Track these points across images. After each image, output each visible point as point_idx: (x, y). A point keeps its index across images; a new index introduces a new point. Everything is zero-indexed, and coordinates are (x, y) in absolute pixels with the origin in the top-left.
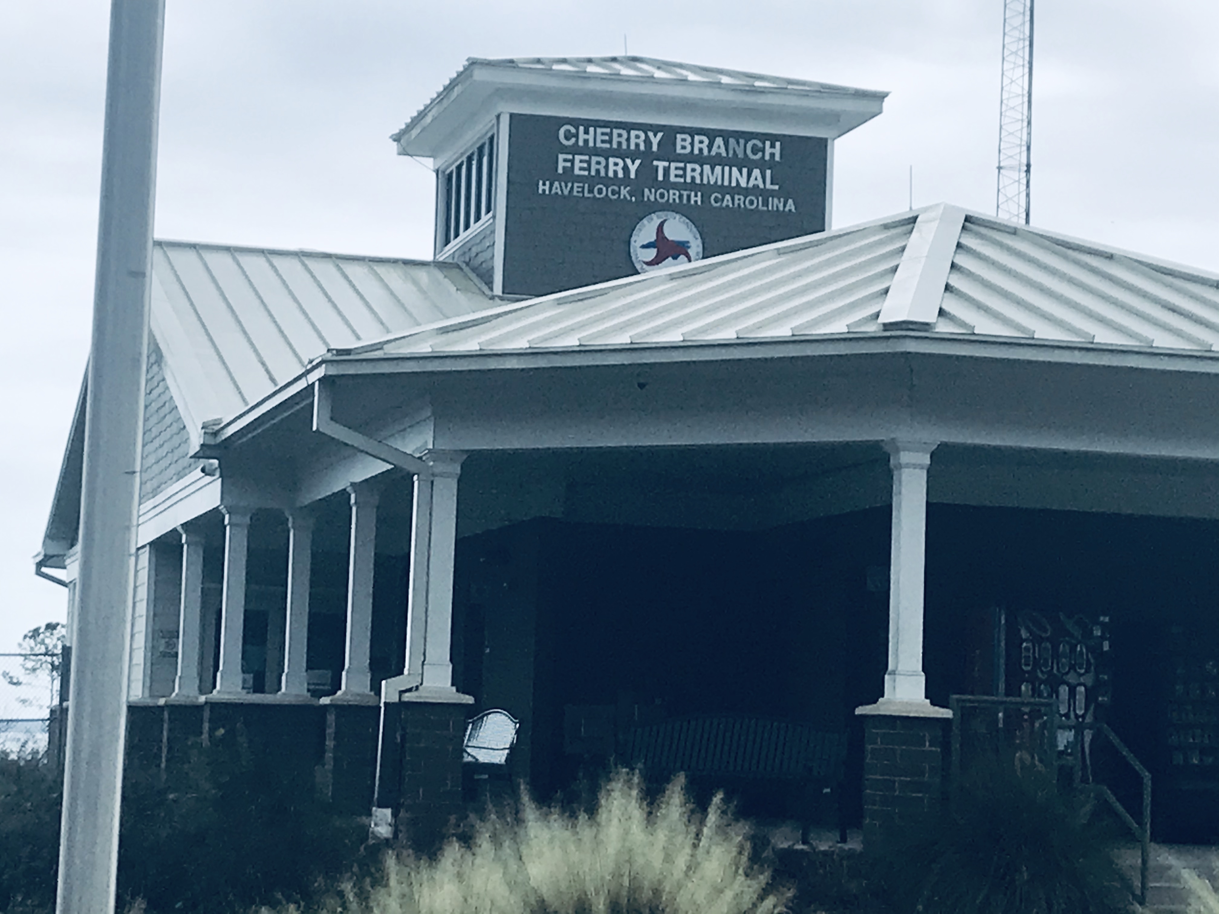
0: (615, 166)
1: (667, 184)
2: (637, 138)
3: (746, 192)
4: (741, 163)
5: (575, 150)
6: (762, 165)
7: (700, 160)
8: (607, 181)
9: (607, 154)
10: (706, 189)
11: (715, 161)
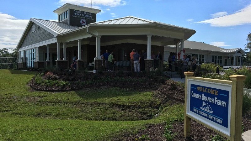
0: (79, 14)
1: (83, 16)
2: (80, 12)
3: (90, 18)
4: (89, 15)
5: (75, 13)
6: (91, 16)
7: (86, 15)
8: (78, 16)
9: (78, 13)
10: (86, 17)
11: (87, 15)
